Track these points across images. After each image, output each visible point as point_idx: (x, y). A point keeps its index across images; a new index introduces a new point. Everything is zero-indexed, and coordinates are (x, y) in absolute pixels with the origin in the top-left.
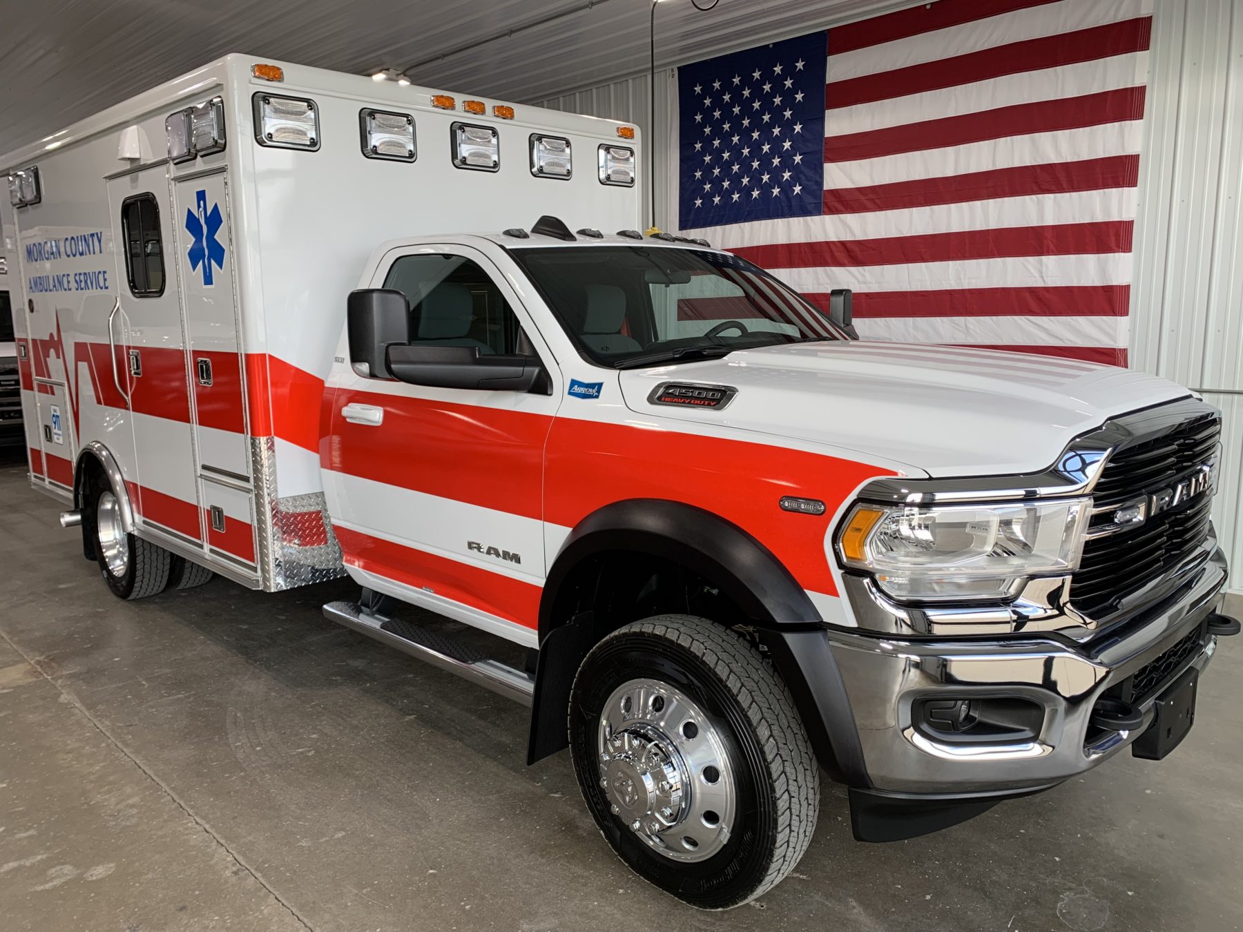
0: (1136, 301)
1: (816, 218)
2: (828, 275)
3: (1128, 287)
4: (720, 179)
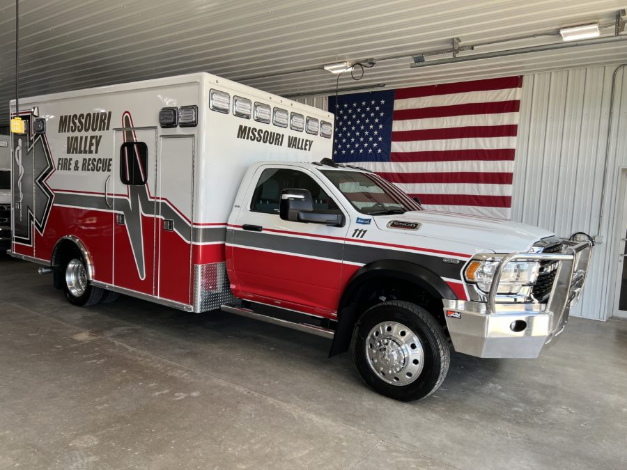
0: (514, 202)
1: (388, 163)
3: (511, 197)
4: (346, 144)
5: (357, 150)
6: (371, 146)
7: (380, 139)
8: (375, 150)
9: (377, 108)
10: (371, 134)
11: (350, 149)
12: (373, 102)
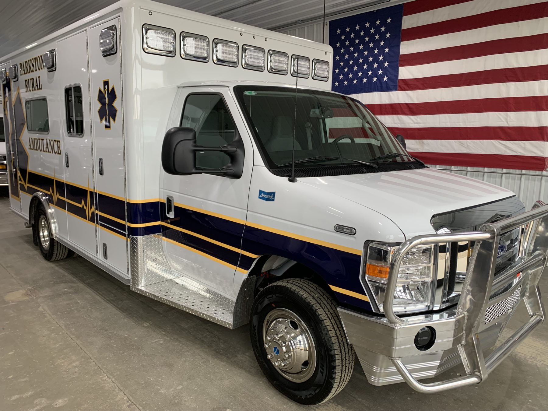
1: (394, 92)
2: (399, 119)
4: (348, 73)
5: (361, 79)
6: (375, 74)
7: (386, 64)
8: (380, 78)
9: (383, 29)
10: (376, 60)
11: (352, 79)
12: (378, 22)
